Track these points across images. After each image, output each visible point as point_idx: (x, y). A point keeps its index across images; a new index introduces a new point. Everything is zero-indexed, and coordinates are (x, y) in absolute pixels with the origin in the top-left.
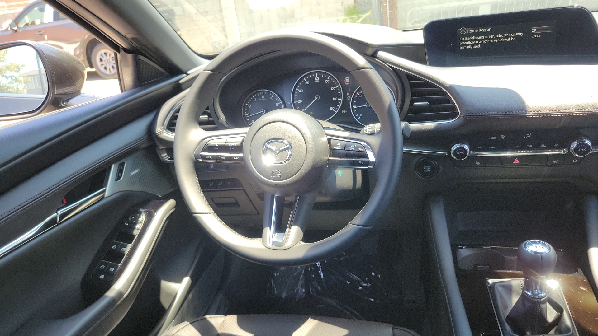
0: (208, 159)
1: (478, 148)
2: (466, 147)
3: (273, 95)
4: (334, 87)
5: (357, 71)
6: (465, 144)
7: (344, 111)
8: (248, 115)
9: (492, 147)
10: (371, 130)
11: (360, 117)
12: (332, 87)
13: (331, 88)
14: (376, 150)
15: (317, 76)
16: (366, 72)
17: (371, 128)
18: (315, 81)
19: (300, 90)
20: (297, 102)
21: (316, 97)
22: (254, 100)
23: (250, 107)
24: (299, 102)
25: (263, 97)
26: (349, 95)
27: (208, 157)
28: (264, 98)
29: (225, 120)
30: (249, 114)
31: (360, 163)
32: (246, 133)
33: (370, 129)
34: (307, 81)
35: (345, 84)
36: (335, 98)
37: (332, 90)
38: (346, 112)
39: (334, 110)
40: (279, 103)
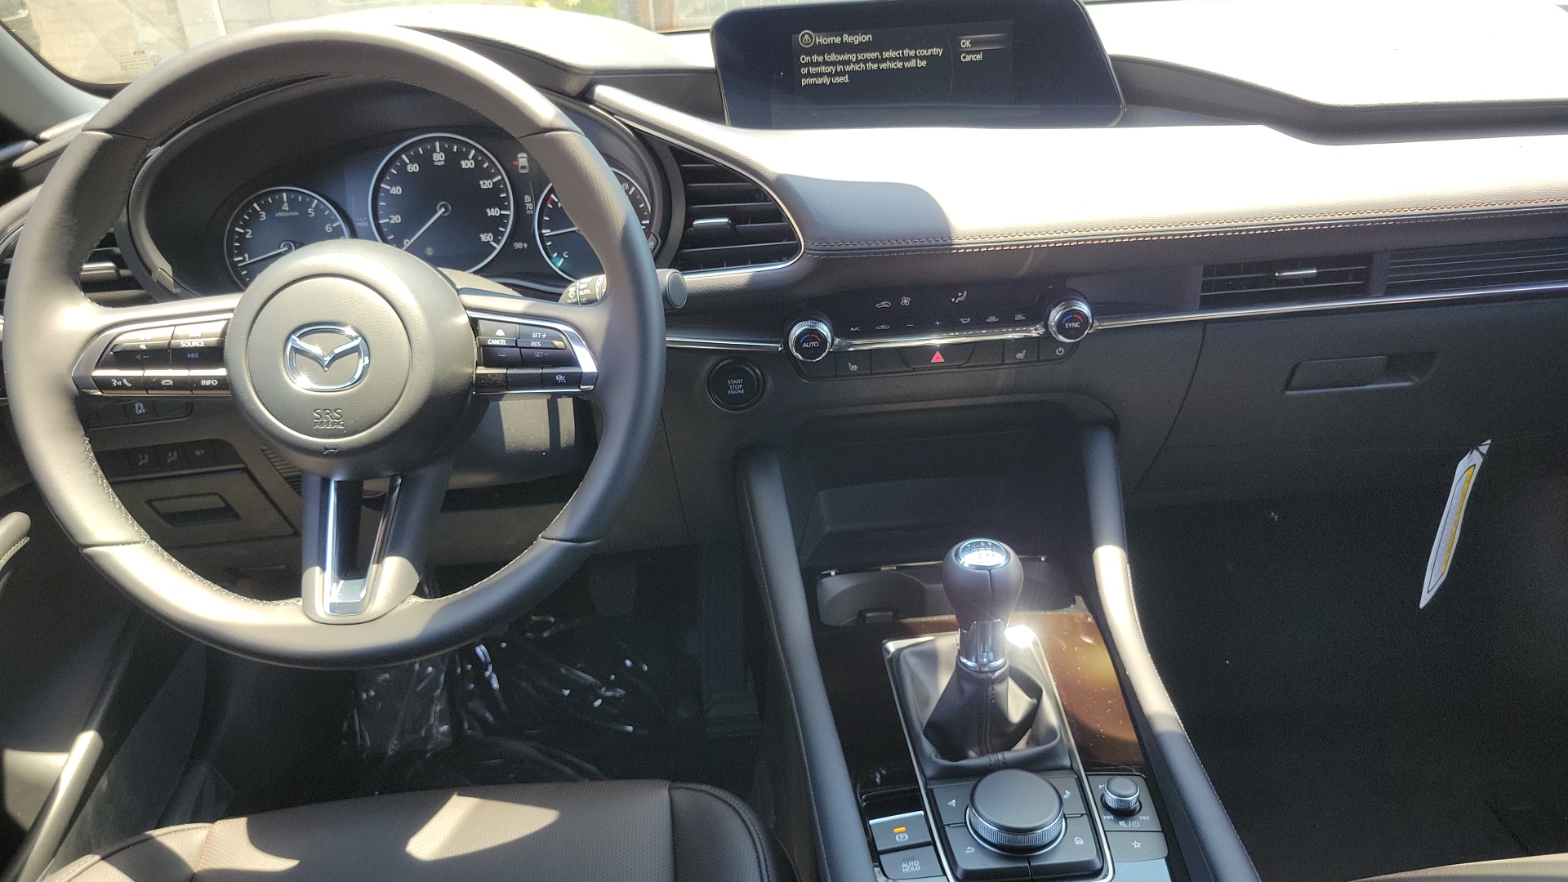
0: (118, 388)
1: (852, 329)
2: (824, 329)
3: (316, 201)
4: (487, 180)
5: (535, 136)
6: (820, 321)
7: (518, 245)
8: (244, 258)
9: (883, 327)
10: (587, 292)
11: (562, 260)
12: (483, 179)
13: (481, 182)
14: (598, 344)
15: (438, 150)
16: (558, 140)
17: (586, 288)
18: (436, 163)
19: (394, 188)
20: (387, 220)
21: (440, 208)
22: (259, 216)
23: (248, 236)
24: (392, 222)
25: (287, 209)
26: (532, 202)
27: (120, 383)
28: (289, 211)
29: (171, 275)
30: (246, 255)
31: (560, 378)
32: (231, 310)
33: (583, 289)
34: (412, 162)
35: (518, 171)
36: (492, 210)
37: (482, 187)
38: (526, 245)
39: (493, 241)
40: (334, 225)
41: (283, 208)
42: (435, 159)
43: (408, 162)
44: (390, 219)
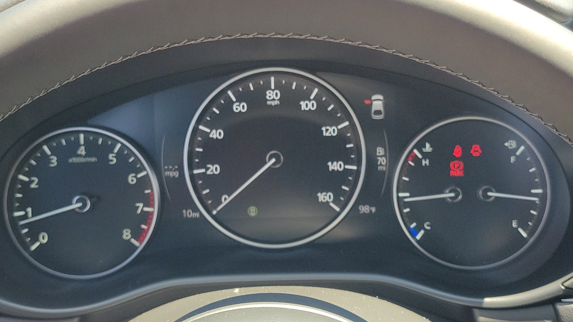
3: (119, 145)
4: (332, 126)
7: (365, 209)
8: (27, 213)
11: (422, 232)
12: (326, 125)
13: (324, 129)
15: (273, 87)
18: (269, 103)
19: (214, 131)
20: (203, 171)
21: (270, 159)
22: (49, 161)
23: (33, 186)
24: (209, 172)
25: (84, 153)
26: (385, 156)
28: (85, 156)
30: (29, 211)
34: (239, 100)
35: (371, 116)
36: (335, 163)
37: (324, 134)
38: (374, 210)
39: (333, 202)
40: (139, 176)
41: (79, 152)
42: (268, 97)
43: (234, 99)
44: (207, 169)
